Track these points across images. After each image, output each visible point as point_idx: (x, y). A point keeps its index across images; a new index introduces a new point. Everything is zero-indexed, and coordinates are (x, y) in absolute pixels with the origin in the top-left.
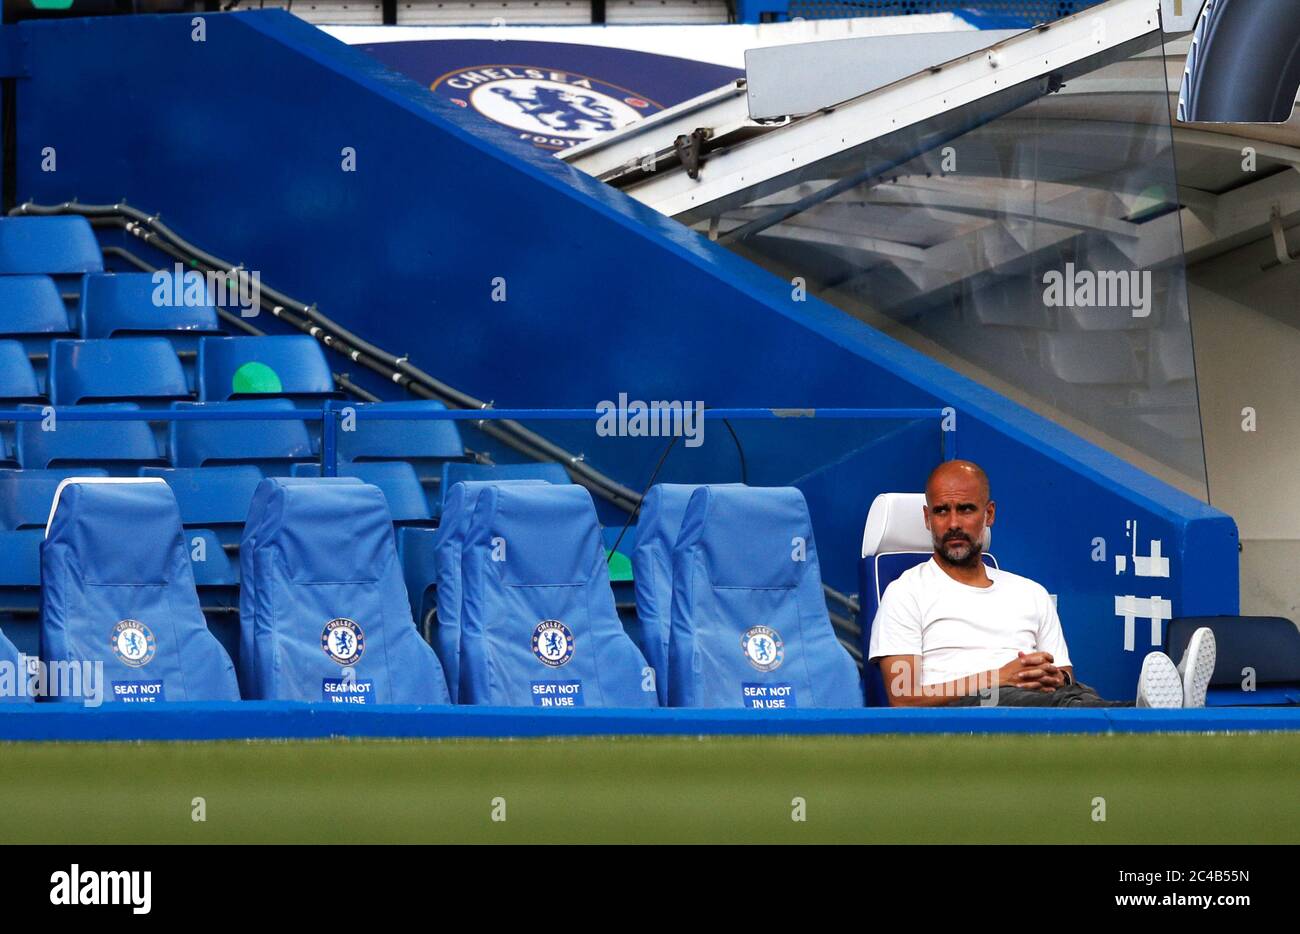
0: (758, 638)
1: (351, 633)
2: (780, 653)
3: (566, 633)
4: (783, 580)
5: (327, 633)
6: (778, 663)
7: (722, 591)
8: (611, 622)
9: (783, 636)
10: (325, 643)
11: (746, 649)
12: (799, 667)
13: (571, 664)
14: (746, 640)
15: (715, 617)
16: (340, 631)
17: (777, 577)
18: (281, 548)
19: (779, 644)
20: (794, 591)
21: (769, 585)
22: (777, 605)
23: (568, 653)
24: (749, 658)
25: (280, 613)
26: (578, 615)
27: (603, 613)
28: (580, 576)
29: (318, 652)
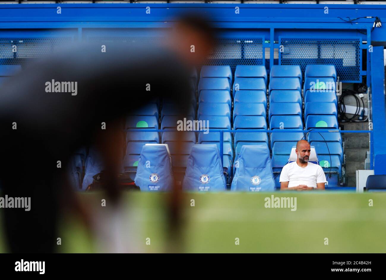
0: (255, 178)
1: (157, 176)
2: (260, 181)
3: (208, 177)
4: (261, 166)
5: (151, 176)
6: (259, 183)
7: (247, 168)
8: (219, 175)
9: (262, 178)
10: (150, 178)
11: (252, 180)
12: (264, 184)
13: (209, 183)
14: (252, 179)
15: (245, 174)
16: (154, 176)
17: (260, 165)
18: (141, 158)
19: (260, 180)
20: (265, 169)
21: (258, 167)
22: (261, 171)
23: (208, 181)
24: (252, 182)
25: (139, 172)
26: (211, 174)
27: (217, 173)
28: (212, 165)
29: (148, 180)
